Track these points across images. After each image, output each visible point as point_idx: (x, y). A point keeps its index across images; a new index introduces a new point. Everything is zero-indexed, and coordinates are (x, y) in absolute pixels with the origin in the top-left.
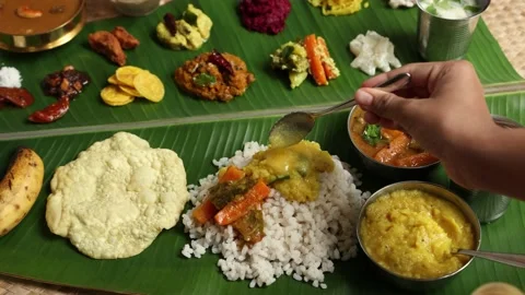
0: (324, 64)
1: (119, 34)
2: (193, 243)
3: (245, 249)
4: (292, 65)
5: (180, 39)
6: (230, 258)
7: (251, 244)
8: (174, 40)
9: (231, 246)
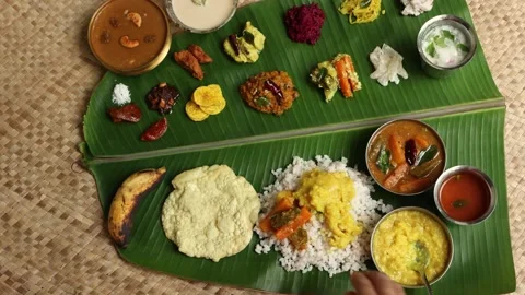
0: (349, 80)
1: (196, 53)
2: (262, 242)
3: (296, 252)
4: (326, 87)
5: (242, 58)
6: (287, 257)
7: (301, 249)
8: (237, 59)
9: (287, 250)
